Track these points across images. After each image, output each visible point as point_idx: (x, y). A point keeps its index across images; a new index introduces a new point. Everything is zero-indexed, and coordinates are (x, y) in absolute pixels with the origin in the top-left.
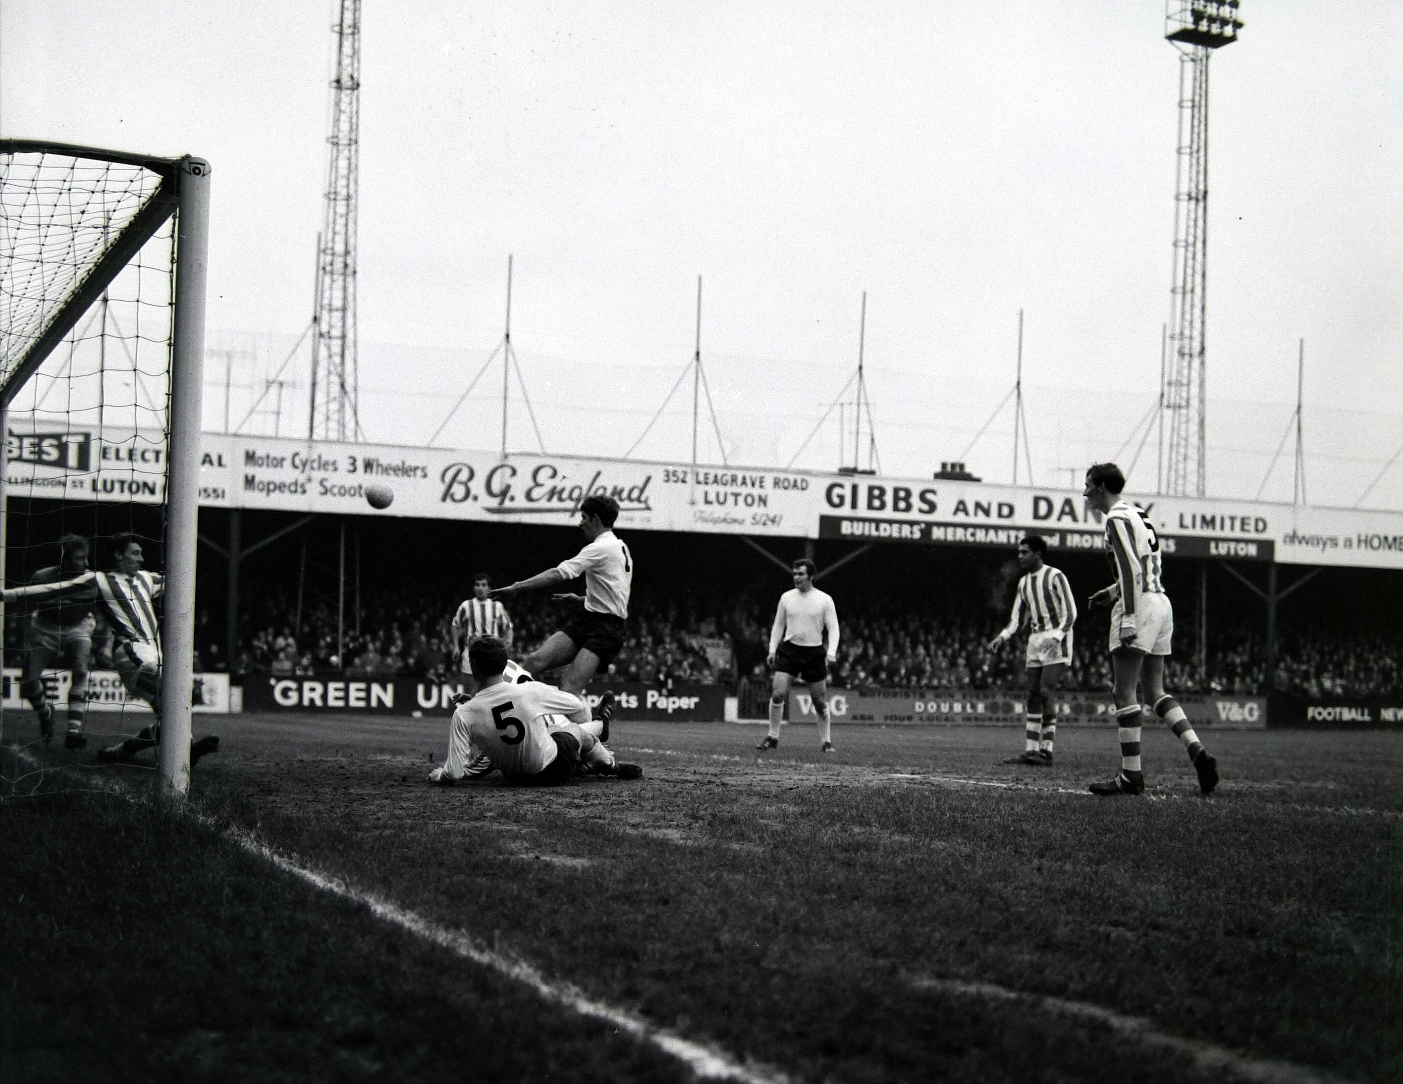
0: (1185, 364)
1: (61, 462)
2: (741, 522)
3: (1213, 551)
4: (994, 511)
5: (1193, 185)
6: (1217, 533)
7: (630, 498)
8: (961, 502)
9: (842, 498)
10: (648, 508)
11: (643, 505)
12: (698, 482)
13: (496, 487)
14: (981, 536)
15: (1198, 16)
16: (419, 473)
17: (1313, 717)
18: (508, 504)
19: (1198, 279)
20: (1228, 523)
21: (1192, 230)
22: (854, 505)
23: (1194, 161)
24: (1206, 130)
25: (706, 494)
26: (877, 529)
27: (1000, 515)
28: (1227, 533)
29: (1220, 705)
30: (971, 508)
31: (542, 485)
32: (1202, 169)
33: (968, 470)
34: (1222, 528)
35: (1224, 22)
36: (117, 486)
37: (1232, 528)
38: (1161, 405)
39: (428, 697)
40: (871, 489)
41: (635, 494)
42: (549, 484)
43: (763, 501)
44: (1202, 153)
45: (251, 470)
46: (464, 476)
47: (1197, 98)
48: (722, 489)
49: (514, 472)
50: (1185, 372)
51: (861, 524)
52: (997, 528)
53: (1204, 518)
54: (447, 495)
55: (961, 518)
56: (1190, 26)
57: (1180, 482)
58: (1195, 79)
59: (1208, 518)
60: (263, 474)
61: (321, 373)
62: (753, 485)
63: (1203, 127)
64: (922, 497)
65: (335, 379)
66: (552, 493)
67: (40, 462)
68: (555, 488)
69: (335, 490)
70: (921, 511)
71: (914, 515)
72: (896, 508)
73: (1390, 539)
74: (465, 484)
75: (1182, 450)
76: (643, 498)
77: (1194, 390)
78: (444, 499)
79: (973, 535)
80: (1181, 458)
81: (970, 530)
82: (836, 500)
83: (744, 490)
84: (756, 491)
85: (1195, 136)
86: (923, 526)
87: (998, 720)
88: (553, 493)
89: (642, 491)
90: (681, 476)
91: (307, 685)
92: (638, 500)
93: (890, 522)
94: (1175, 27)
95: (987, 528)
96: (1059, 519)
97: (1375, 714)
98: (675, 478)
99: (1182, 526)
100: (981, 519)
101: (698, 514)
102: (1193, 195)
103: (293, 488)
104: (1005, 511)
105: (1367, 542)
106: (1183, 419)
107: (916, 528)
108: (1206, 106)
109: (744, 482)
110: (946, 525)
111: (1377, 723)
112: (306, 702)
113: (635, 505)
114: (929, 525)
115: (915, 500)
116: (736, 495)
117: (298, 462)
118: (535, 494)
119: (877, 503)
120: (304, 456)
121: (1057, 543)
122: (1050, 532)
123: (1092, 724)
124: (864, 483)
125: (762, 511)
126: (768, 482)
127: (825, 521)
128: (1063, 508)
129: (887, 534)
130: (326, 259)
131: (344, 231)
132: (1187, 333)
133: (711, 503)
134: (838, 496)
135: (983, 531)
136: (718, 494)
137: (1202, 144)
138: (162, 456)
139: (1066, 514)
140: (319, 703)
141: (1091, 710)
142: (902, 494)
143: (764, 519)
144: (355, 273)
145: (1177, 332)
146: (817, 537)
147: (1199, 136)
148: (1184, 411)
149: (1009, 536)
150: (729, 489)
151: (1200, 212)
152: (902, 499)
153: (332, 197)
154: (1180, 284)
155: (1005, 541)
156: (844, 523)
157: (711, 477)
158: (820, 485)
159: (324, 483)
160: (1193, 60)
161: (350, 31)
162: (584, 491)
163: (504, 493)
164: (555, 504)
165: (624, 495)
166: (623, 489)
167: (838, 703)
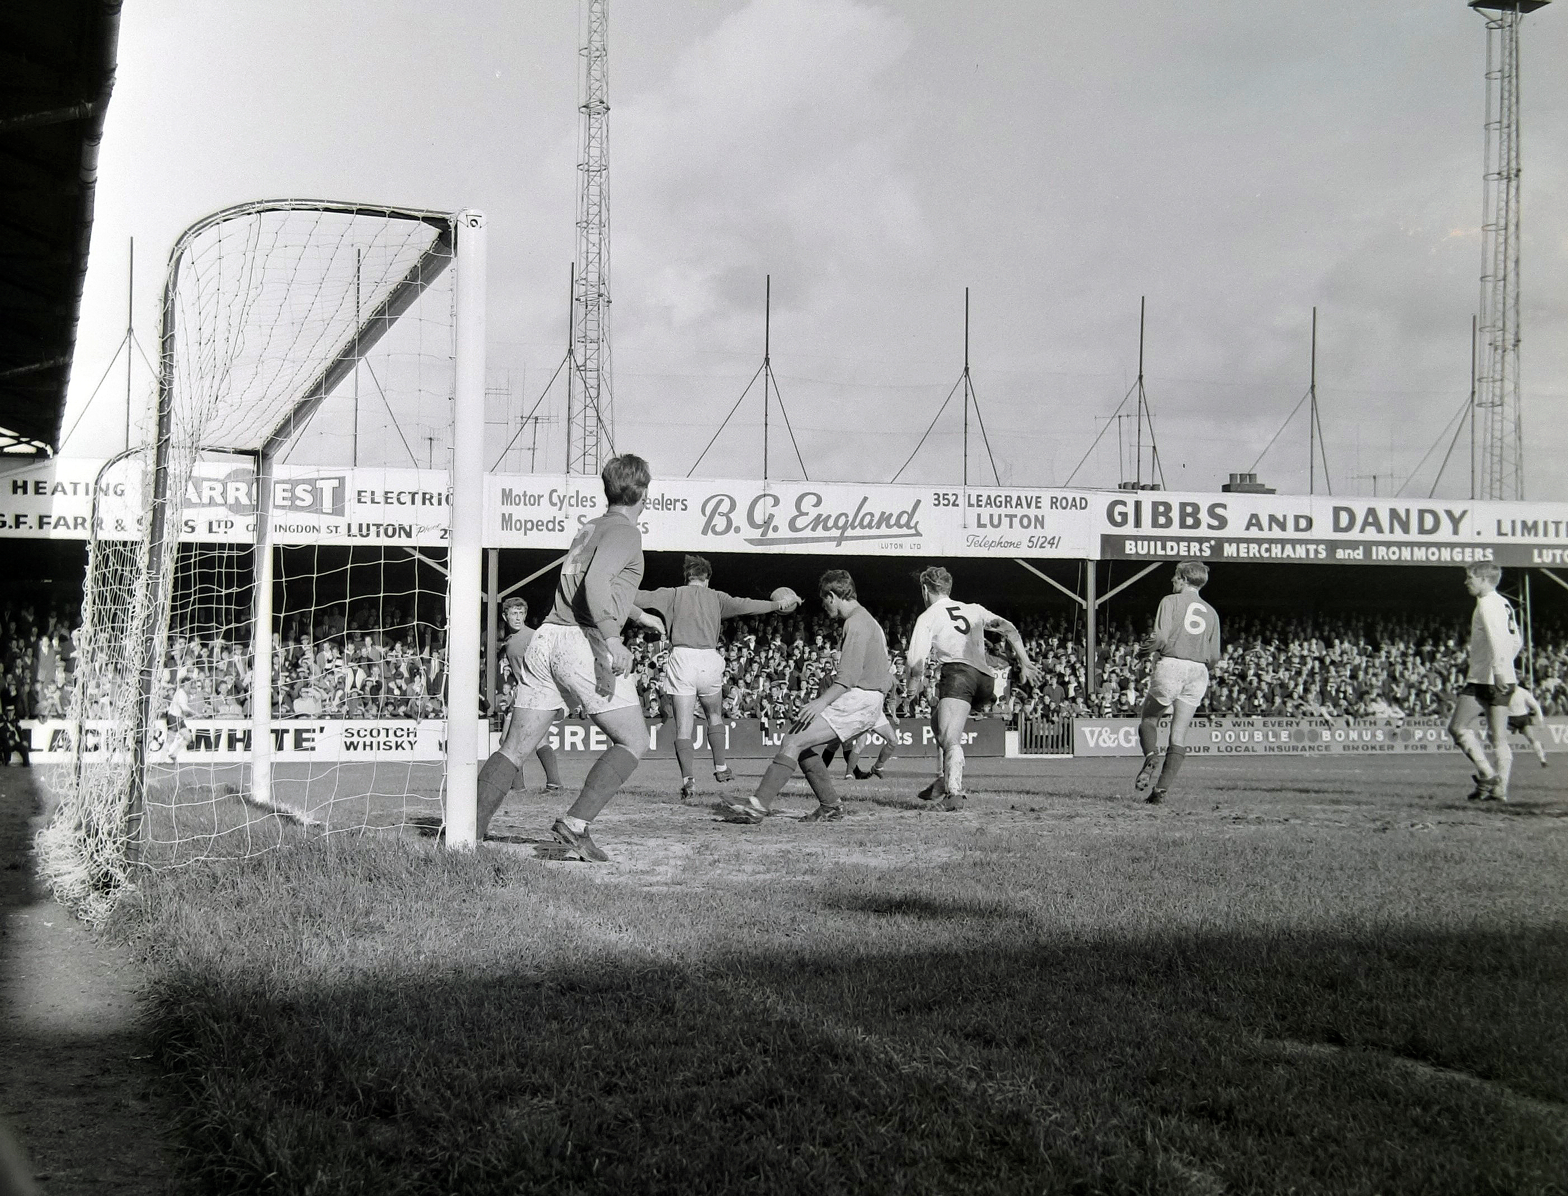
0: (1498, 358)
1: (315, 507)
2: (1017, 546)
3: (1537, 560)
4: (1290, 524)
5: (1504, 163)
6: (1541, 540)
7: (898, 524)
8: (1254, 516)
9: (1124, 515)
10: (918, 534)
11: (913, 531)
12: (970, 505)
13: (759, 518)
14: (1276, 551)
16: (679, 505)
18: (771, 535)
19: (1511, 265)
20: (1552, 528)
21: (1503, 213)
22: (1138, 524)
23: (1505, 136)
24: (1517, 102)
25: (979, 515)
26: (1164, 548)
27: (1297, 529)
28: (1551, 539)
30: (1265, 522)
31: (807, 514)
32: (1513, 145)
33: (1259, 481)
34: (1546, 534)
36: (373, 530)
37: (1557, 534)
38: (1472, 401)
40: (1155, 505)
41: (904, 520)
42: (814, 513)
44: (1513, 127)
45: (508, 509)
46: (725, 507)
47: (1507, 68)
48: (996, 511)
49: (777, 502)
50: (1498, 366)
51: (1146, 543)
52: (1294, 542)
53: (1524, 523)
54: (708, 528)
55: (1254, 533)
57: (1497, 485)
58: (1503, 48)
59: (1530, 523)
60: (520, 512)
61: (577, 406)
62: (1029, 506)
63: (1514, 100)
64: (1211, 512)
65: (591, 412)
67: (294, 508)
68: (820, 516)
70: (1210, 527)
71: (1203, 531)
72: (1183, 525)
74: (726, 515)
75: (1497, 451)
76: (912, 524)
77: (1509, 386)
78: (704, 532)
80: (1496, 459)
81: (1266, 546)
82: (1118, 519)
83: (1019, 512)
84: (1032, 512)
85: (1506, 109)
86: (1213, 543)
87: (1304, 749)
88: (818, 521)
89: (911, 516)
90: (952, 499)
91: (568, 729)
92: (907, 525)
93: (1178, 540)
95: (1283, 542)
96: (1362, 531)
98: (946, 502)
99: (1500, 533)
100: (1277, 533)
101: (971, 539)
102: (1505, 174)
103: (551, 526)
104: (1303, 524)
106: (1497, 418)
107: (1205, 545)
108: (1517, 76)
109: (1019, 504)
110: (1238, 541)
112: (567, 747)
113: (905, 531)
114: (1220, 542)
115: (1204, 516)
116: (1011, 517)
117: (555, 499)
118: (800, 523)
119: (1162, 520)
120: (561, 492)
121: (1361, 557)
122: (1353, 545)
123: (1410, 751)
124: (1147, 498)
125: (1039, 532)
126: (1045, 503)
127: (1107, 540)
128: (1366, 518)
129: (1174, 552)
130: (579, 290)
131: (597, 260)
132: (1500, 324)
133: (985, 526)
134: (1120, 513)
135: (1279, 546)
136: (991, 516)
137: (1513, 117)
138: (418, 498)
139: (1370, 524)
140: (580, 747)
141: (1408, 736)
142: (1189, 510)
143: (1042, 540)
144: (609, 302)
145: (1488, 324)
146: (1099, 558)
147: (1509, 109)
148: (1498, 409)
149: (1308, 551)
150: (1003, 511)
151: (1513, 191)
152: (1189, 515)
153: (585, 225)
154: (1490, 271)
155: (1304, 556)
156: (1128, 543)
157: (984, 499)
158: (1100, 502)
159: (582, 519)
160: (1501, 27)
161: (598, 54)
162: (850, 519)
163: (767, 523)
164: (820, 532)
165: (893, 521)
166: (891, 515)
167: (1127, 734)
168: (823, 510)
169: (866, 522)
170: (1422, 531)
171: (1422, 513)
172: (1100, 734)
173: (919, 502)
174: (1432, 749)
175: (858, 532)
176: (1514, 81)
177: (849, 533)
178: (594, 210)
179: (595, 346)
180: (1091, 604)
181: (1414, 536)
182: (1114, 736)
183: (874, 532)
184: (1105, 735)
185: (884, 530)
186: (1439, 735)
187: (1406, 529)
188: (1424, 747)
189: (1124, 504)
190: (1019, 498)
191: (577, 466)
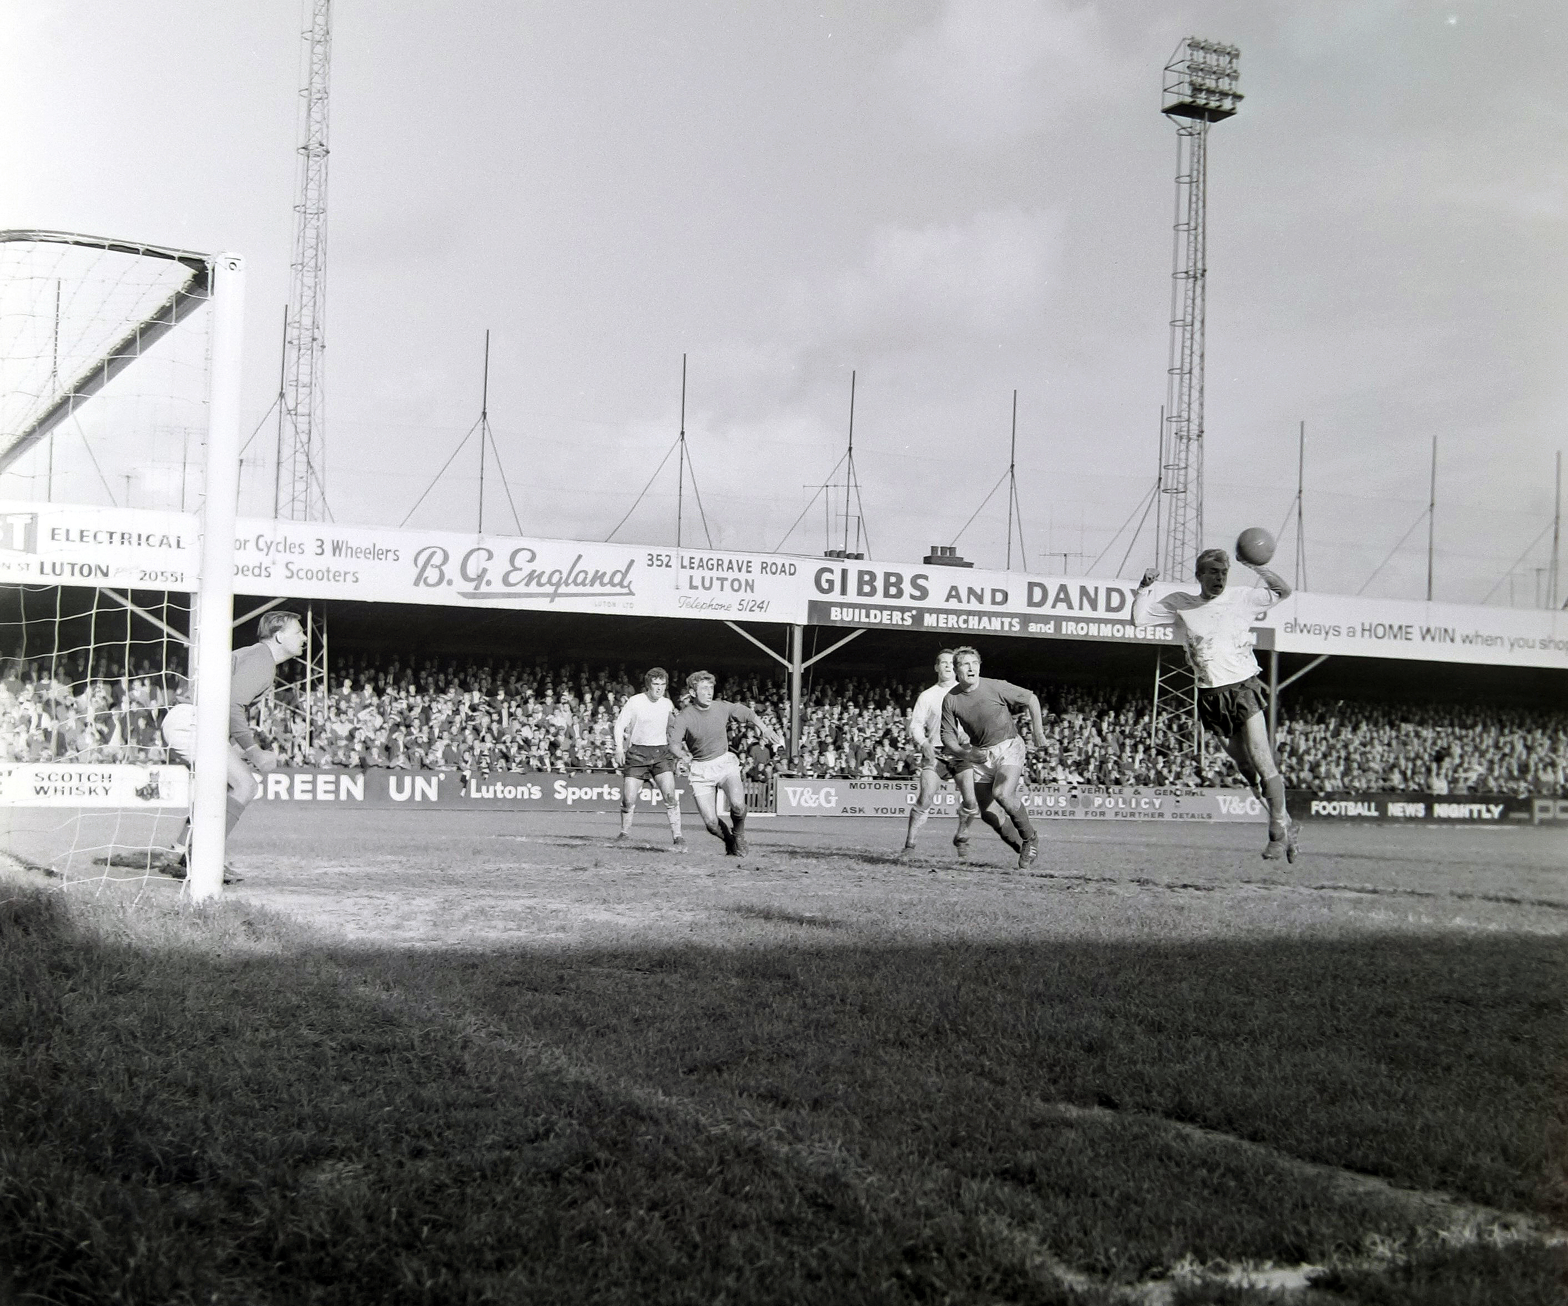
0: (1183, 447)
1: (6, 543)
2: (727, 608)
4: (987, 597)
5: (1191, 264)
7: (611, 583)
8: (954, 588)
9: (831, 582)
10: (631, 593)
11: (626, 590)
12: (683, 567)
13: (472, 571)
14: (973, 623)
15: (1196, 89)
16: (390, 555)
17: (1317, 812)
18: (484, 589)
19: (1196, 359)
21: (1189, 310)
22: (844, 591)
23: (1192, 238)
24: (1204, 206)
25: (691, 577)
26: (868, 616)
27: (994, 602)
29: (1220, 798)
30: (964, 594)
31: (521, 569)
32: (1200, 246)
33: (959, 554)
35: (1224, 94)
36: (67, 569)
38: (1158, 489)
39: (400, 789)
40: (861, 574)
41: (617, 579)
42: (528, 568)
43: (750, 586)
44: (1200, 230)
46: (437, 559)
47: (1195, 173)
48: (708, 574)
49: (490, 556)
50: (1183, 455)
51: (851, 610)
52: (990, 615)
54: (420, 579)
55: (953, 604)
56: (1188, 100)
57: (1178, 568)
58: (1193, 154)
61: (287, 451)
62: (740, 570)
63: (1201, 204)
64: (914, 583)
65: (301, 458)
66: (531, 576)
68: (534, 571)
69: (302, 574)
70: (912, 597)
71: (905, 601)
72: (887, 594)
73: (1396, 628)
74: (439, 567)
76: (625, 583)
77: (1192, 474)
78: (416, 583)
79: (966, 621)
80: (1178, 543)
81: (964, 617)
82: (825, 586)
83: (731, 575)
84: (743, 576)
85: (1193, 213)
86: (914, 612)
89: (625, 575)
90: (665, 560)
92: (621, 584)
93: (882, 608)
94: (1172, 100)
95: (980, 614)
96: (1054, 606)
97: (1382, 808)
98: (659, 563)
100: (974, 605)
101: (683, 600)
102: (1191, 273)
103: (257, 571)
104: (999, 597)
105: (1370, 631)
106: (1181, 504)
107: (907, 615)
108: (1204, 181)
109: (730, 567)
110: (938, 611)
111: (1383, 818)
112: (271, 796)
113: (618, 589)
114: (921, 612)
115: (906, 586)
116: (722, 580)
117: (262, 544)
118: (513, 578)
119: (867, 589)
120: (268, 537)
121: (1052, 631)
122: (1045, 619)
123: (1090, 817)
124: (853, 567)
125: (748, 596)
126: (756, 567)
127: (814, 606)
128: (1058, 594)
129: (878, 621)
130: (292, 333)
131: (312, 303)
132: (1185, 415)
133: (696, 588)
134: (827, 581)
135: (976, 618)
136: (703, 578)
137: (1200, 220)
138: (117, 538)
139: (1061, 600)
140: (284, 796)
141: (1088, 803)
142: (893, 579)
143: (751, 604)
144: (323, 347)
145: (1175, 414)
146: (806, 623)
147: (1197, 212)
148: (1182, 496)
149: (1002, 623)
150: (714, 574)
151: (1199, 290)
152: (893, 585)
153: (300, 267)
154: (1177, 364)
155: (999, 628)
156: (833, 609)
157: (696, 561)
158: (808, 569)
159: (290, 566)
160: (1191, 134)
161: (319, 96)
162: (564, 576)
163: (480, 577)
164: (533, 588)
165: (606, 580)
166: (605, 574)
167: (828, 794)
168: (537, 566)
169: (580, 580)
170: (1109, 609)
171: (1109, 591)
172: (802, 794)
173: (632, 561)
174: (1110, 816)
175: (572, 589)
176: (1201, 186)
177: (563, 589)
178: (310, 253)
179: (307, 390)
180: (797, 668)
181: (1101, 613)
182: (815, 797)
183: (588, 589)
184: (806, 796)
185: (597, 588)
186: (1117, 803)
187: (1094, 606)
188: (1103, 814)
189: (831, 571)
190: (730, 562)
191: (285, 511)
